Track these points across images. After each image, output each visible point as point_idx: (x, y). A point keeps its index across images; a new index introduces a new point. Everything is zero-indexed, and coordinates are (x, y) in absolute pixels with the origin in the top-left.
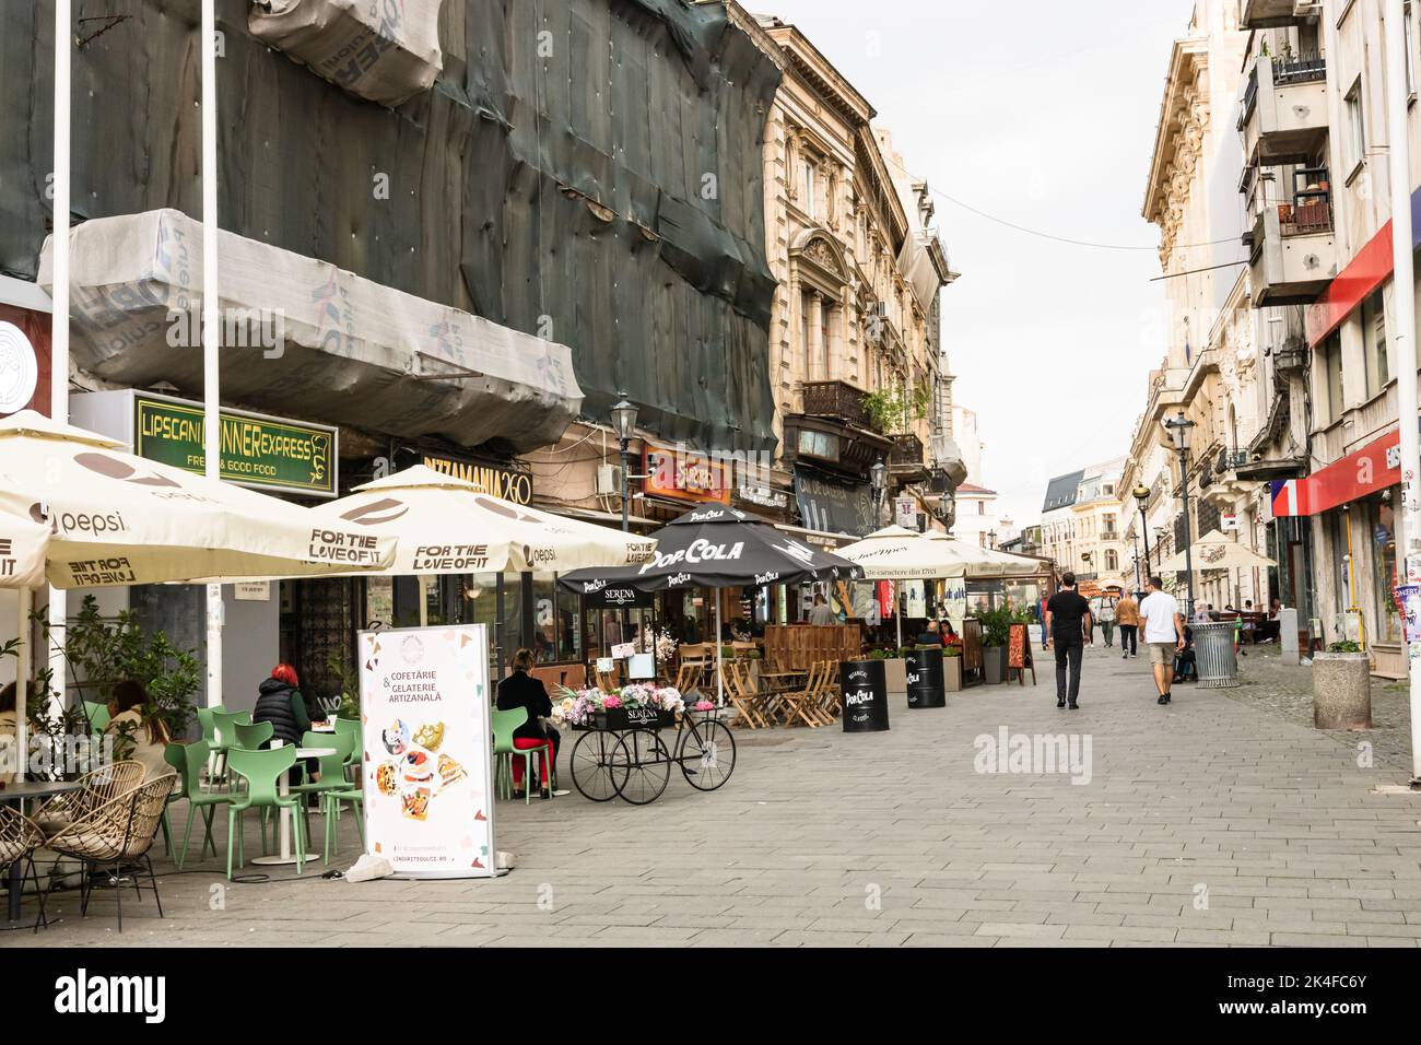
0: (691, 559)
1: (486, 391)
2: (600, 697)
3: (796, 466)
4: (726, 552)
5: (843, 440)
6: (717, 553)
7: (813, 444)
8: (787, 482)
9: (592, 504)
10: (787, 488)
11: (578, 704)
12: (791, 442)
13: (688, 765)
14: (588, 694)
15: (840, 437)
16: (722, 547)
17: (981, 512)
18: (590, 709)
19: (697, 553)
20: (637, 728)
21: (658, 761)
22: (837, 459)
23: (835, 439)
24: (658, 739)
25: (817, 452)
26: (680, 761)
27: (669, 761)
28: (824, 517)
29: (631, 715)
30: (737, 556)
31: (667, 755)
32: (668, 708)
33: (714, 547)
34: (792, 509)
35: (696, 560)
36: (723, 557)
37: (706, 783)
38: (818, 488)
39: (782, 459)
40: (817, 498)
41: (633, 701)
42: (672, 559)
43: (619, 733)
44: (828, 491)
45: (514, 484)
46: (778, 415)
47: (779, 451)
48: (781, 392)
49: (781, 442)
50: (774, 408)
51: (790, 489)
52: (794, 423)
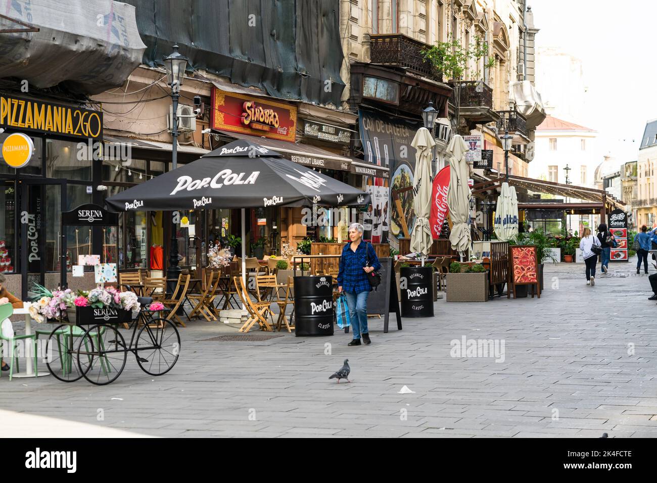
0: (214, 185)
1: (52, 42)
2: (70, 297)
3: (361, 107)
4: (244, 178)
5: (403, 86)
6: (237, 180)
7: (375, 89)
8: (352, 121)
9: (164, 137)
10: (351, 126)
11: (53, 303)
12: (357, 86)
13: (141, 354)
14: (62, 294)
15: (400, 84)
16: (242, 175)
17: (583, 148)
18: (63, 307)
19: (220, 180)
20: (100, 323)
21: (116, 351)
22: (397, 102)
23: (396, 85)
24: (117, 333)
25: (378, 96)
26: (135, 351)
27: (126, 351)
28: (386, 152)
29: (97, 313)
30: (253, 182)
31: (124, 345)
32: (128, 308)
33: (235, 175)
34: (356, 145)
35: (219, 186)
36: (241, 183)
37: (154, 369)
38: (381, 127)
39: (348, 101)
40: (380, 135)
41: (98, 301)
42: (200, 184)
43: (86, 327)
44: (390, 129)
45: (86, 120)
46: (346, 63)
47: (346, 94)
48: (349, 44)
49: (348, 86)
50: (343, 57)
51: (355, 127)
52: (359, 71)
